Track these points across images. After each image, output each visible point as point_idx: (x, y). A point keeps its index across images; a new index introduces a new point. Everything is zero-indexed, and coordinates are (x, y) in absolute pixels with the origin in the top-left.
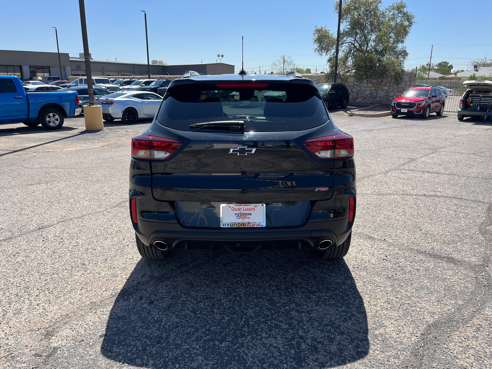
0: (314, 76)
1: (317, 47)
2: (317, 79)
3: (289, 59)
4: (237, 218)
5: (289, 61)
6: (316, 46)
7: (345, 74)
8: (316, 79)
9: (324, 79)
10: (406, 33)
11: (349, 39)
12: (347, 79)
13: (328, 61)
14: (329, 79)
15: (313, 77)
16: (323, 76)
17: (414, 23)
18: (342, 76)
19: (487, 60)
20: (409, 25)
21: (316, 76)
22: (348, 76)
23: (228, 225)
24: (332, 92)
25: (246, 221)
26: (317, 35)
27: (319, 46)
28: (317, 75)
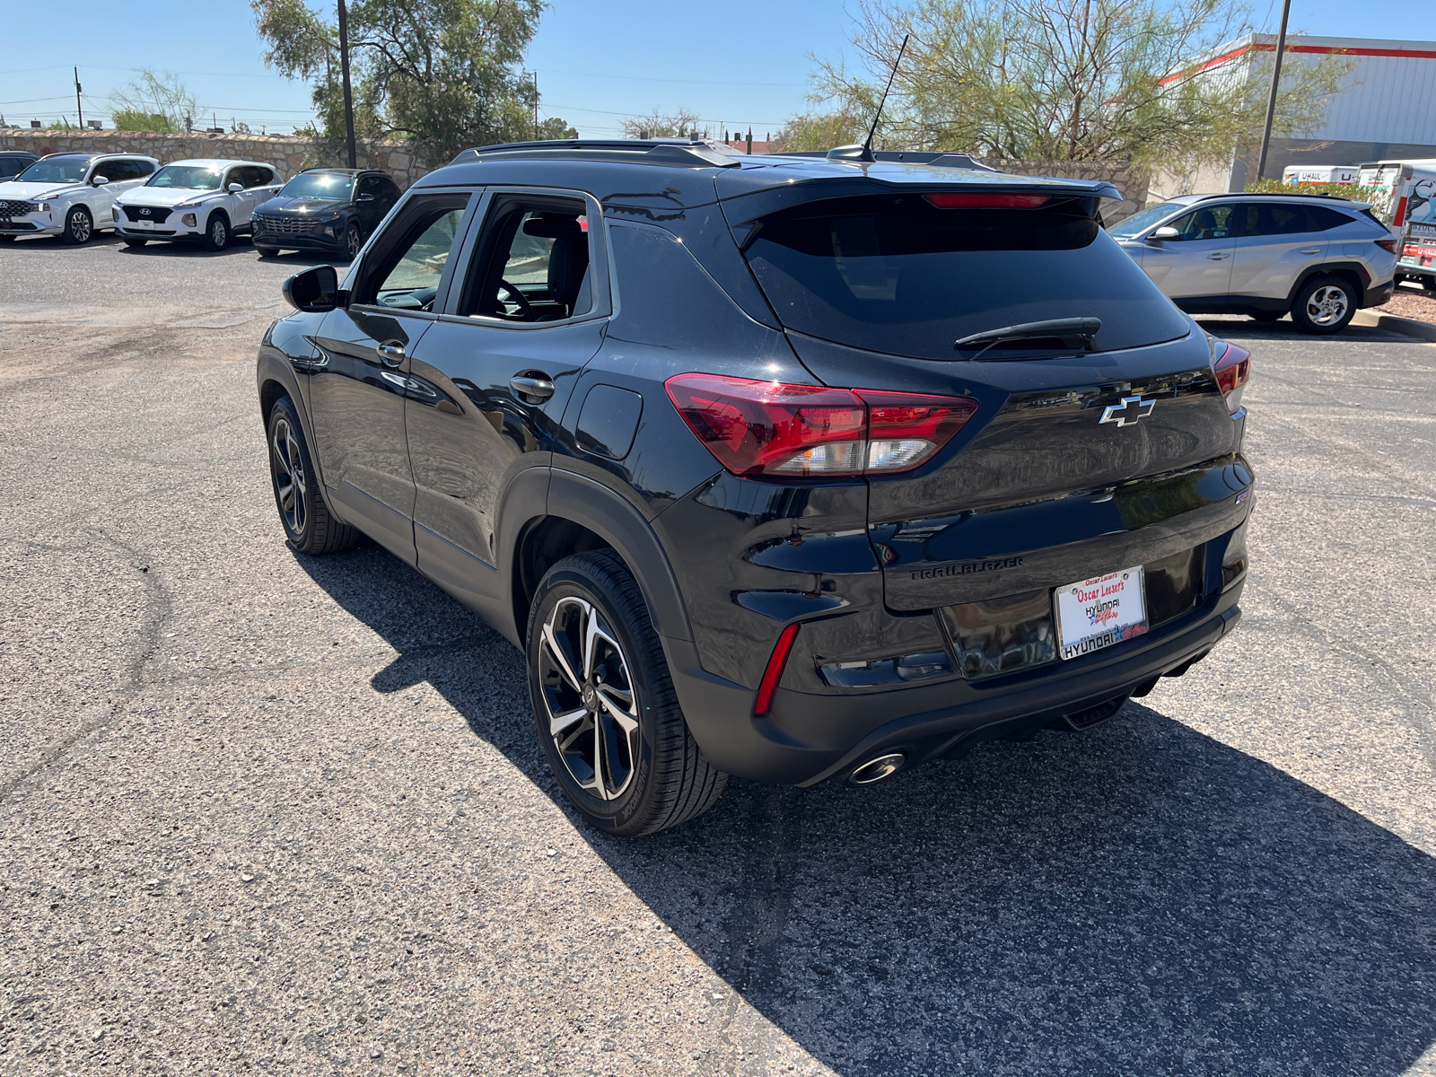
0: (273, 144)
1: (272, 50)
2: (288, 156)
3: (171, 82)
4: (1090, 621)
5: (170, 87)
6: (268, 45)
7: (378, 143)
8: (283, 152)
9: (312, 156)
10: (527, 34)
11: (372, 33)
12: (387, 159)
13: (315, 99)
14: (327, 155)
15: (270, 147)
16: (305, 145)
17: (546, 6)
18: (368, 148)
19: (660, 120)
20: (532, 13)
21: (281, 144)
22: (388, 151)
23: (1077, 650)
24: (364, 197)
25: (1111, 624)
26: (262, 9)
27: (278, 48)
28: (282, 140)
